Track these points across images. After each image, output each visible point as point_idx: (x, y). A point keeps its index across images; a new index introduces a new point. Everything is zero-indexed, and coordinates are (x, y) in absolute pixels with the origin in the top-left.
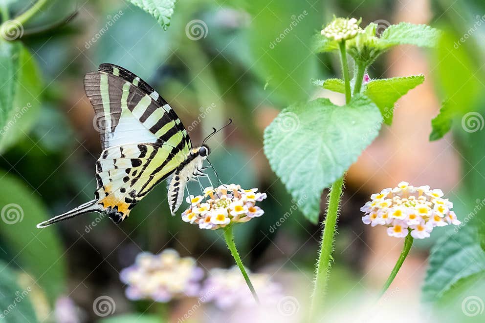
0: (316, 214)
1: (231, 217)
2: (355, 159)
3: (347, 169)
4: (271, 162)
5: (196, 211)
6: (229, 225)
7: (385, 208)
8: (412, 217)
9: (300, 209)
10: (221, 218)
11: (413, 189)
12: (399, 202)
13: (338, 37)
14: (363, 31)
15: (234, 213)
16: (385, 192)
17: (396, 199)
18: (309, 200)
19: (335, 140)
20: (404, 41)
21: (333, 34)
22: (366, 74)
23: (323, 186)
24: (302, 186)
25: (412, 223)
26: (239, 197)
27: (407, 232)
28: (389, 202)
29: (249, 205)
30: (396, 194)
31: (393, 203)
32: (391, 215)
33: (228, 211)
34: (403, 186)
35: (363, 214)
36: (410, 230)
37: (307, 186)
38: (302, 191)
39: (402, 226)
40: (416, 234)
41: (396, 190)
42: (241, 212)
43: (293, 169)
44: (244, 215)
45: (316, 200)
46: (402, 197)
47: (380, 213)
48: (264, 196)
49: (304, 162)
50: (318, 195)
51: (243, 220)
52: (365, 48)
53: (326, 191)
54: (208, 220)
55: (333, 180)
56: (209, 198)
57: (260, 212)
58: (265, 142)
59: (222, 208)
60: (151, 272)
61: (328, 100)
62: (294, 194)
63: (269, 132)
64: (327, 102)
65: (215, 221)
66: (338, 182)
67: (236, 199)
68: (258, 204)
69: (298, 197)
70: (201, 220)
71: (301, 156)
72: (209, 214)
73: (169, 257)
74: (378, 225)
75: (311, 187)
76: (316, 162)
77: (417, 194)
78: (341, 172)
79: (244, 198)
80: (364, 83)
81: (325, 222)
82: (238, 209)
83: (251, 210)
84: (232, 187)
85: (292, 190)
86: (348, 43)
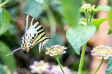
0: (79, 53)
1: (58, 53)
2: (89, 39)
3: (87, 41)
4: (68, 40)
5: (49, 51)
6: (57, 55)
7: (97, 51)
8: (104, 54)
9: (75, 51)
10: (55, 53)
11: (104, 47)
12: (100, 50)
13: (85, 8)
14: (92, 7)
15: (59, 52)
16: (97, 47)
17: (100, 49)
18: (78, 49)
19: (84, 34)
20: (102, 9)
21: (84, 8)
22: (92, 18)
23: (81, 46)
24: (76, 46)
25: (104, 55)
26: (60, 48)
27: (102, 57)
28: (98, 50)
29: (63, 50)
30: (100, 48)
31: (99, 50)
32: (98, 53)
33: (57, 52)
34: (101, 46)
35: (91, 53)
36: (103, 57)
37: (77, 45)
38: (76, 47)
39: (101, 56)
40: (104, 58)
41: (100, 47)
42: (60, 52)
43: (73, 41)
44: (61, 53)
45: (79, 49)
46: (101, 49)
47: (96, 53)
48: (66, 48)
49: (76, 39)
50: (80, 48)
51: (61, 54)
52: (92, 11)
53: (82, 47)
54: (52, 54)
55: (84, 44)
56: (52, 48)
57: (65, 52)
58: (67, 34)
59: (56, 51)
60: (37, 66)
61: (83, 24)
62: (74, 48)
63: (68, 32)
64: (82, 25)
65: (54, 54)
66: (85, 45)
67: (59, 49)
68: (65, 50)
69: (75, 48)
70: (50, 54)
71: (75, 38)
72: (52, 52)
73: (42, 62)
74: (95, 56)
75: (78, 46)
76: (79, 40)
77: (105, 48)
78: (86, 42)
79: (61, 49)
80: (92, 20)
81: (81, 55)
82: (60, 51)
83: (63, 52)
84: (58, 46)
85: (73, 47)
86: (88, 10)
